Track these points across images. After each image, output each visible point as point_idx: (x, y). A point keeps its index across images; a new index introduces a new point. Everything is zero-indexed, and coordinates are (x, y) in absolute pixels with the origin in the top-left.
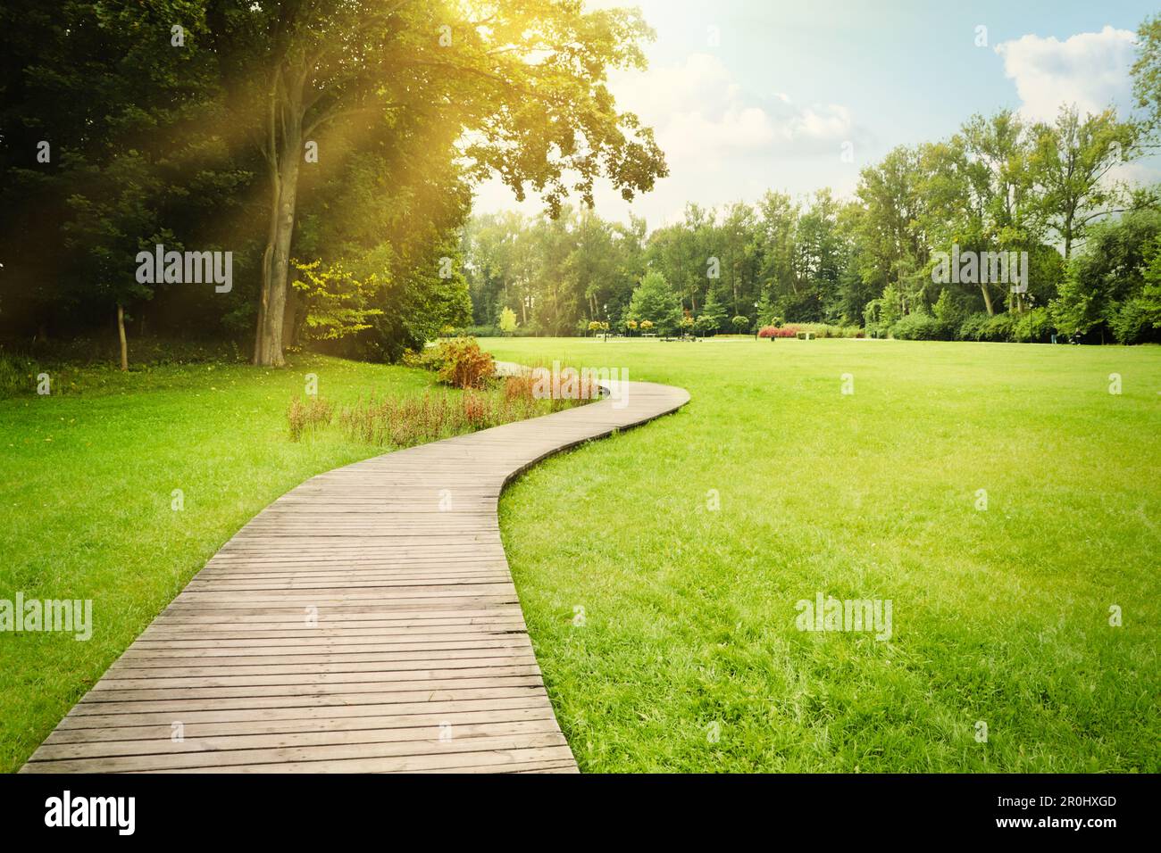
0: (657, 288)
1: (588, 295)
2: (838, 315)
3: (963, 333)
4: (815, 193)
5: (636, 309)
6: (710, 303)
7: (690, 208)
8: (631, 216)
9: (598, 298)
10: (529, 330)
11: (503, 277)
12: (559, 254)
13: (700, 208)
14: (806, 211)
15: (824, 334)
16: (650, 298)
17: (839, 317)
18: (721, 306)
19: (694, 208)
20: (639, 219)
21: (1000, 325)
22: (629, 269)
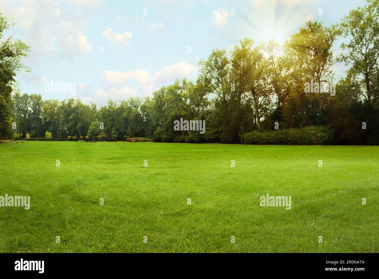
0: (96, 126)
1: (77, 128)
2: (149, 135)
3: (175, 140)
4: (145, 98)
5: (90, 132)
6: (114, 131)
7: (109, 101)
8: (91, 103)
9: (81, 129)
10: (59, 139)
11: (51, 121)
12: (69, 114)
13: (112, 102)
14: (142, 103)
15: (144, 141)
16: (94, 129)
17: (149, 136)
18: (117, 132)
19: (111, 101)
20: (94, 104)
21: (183, 138)
22: (90, 120)
